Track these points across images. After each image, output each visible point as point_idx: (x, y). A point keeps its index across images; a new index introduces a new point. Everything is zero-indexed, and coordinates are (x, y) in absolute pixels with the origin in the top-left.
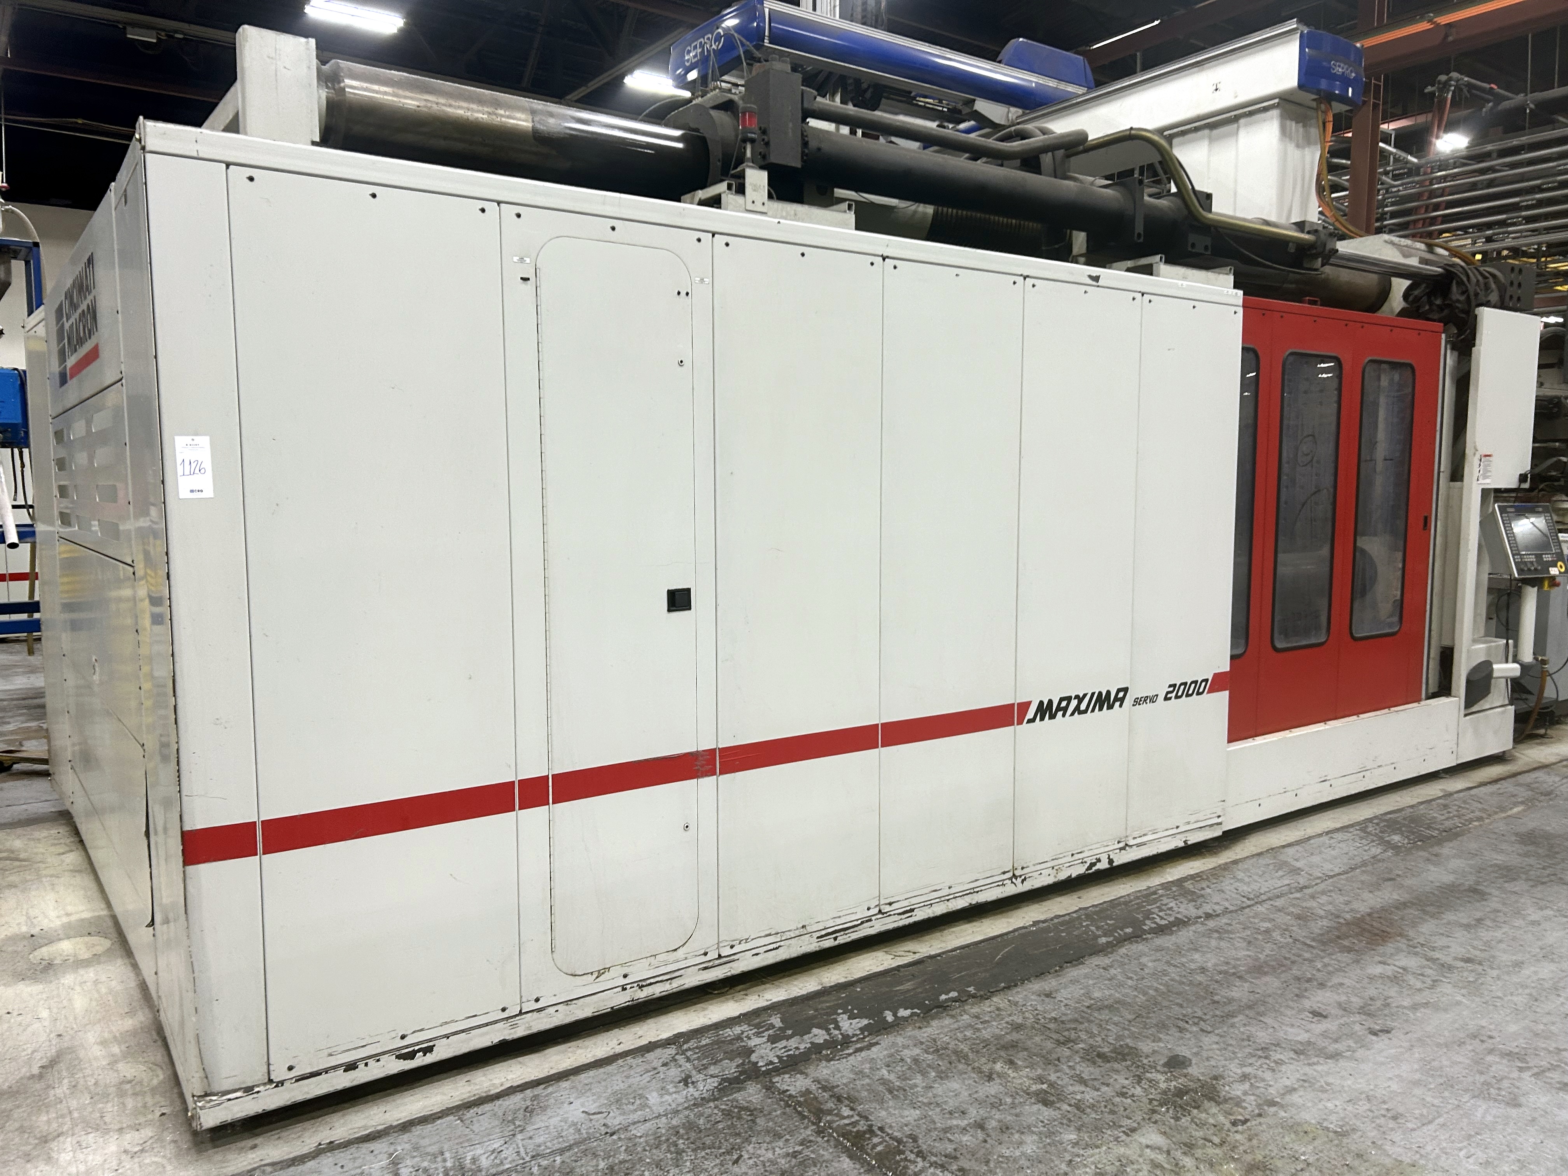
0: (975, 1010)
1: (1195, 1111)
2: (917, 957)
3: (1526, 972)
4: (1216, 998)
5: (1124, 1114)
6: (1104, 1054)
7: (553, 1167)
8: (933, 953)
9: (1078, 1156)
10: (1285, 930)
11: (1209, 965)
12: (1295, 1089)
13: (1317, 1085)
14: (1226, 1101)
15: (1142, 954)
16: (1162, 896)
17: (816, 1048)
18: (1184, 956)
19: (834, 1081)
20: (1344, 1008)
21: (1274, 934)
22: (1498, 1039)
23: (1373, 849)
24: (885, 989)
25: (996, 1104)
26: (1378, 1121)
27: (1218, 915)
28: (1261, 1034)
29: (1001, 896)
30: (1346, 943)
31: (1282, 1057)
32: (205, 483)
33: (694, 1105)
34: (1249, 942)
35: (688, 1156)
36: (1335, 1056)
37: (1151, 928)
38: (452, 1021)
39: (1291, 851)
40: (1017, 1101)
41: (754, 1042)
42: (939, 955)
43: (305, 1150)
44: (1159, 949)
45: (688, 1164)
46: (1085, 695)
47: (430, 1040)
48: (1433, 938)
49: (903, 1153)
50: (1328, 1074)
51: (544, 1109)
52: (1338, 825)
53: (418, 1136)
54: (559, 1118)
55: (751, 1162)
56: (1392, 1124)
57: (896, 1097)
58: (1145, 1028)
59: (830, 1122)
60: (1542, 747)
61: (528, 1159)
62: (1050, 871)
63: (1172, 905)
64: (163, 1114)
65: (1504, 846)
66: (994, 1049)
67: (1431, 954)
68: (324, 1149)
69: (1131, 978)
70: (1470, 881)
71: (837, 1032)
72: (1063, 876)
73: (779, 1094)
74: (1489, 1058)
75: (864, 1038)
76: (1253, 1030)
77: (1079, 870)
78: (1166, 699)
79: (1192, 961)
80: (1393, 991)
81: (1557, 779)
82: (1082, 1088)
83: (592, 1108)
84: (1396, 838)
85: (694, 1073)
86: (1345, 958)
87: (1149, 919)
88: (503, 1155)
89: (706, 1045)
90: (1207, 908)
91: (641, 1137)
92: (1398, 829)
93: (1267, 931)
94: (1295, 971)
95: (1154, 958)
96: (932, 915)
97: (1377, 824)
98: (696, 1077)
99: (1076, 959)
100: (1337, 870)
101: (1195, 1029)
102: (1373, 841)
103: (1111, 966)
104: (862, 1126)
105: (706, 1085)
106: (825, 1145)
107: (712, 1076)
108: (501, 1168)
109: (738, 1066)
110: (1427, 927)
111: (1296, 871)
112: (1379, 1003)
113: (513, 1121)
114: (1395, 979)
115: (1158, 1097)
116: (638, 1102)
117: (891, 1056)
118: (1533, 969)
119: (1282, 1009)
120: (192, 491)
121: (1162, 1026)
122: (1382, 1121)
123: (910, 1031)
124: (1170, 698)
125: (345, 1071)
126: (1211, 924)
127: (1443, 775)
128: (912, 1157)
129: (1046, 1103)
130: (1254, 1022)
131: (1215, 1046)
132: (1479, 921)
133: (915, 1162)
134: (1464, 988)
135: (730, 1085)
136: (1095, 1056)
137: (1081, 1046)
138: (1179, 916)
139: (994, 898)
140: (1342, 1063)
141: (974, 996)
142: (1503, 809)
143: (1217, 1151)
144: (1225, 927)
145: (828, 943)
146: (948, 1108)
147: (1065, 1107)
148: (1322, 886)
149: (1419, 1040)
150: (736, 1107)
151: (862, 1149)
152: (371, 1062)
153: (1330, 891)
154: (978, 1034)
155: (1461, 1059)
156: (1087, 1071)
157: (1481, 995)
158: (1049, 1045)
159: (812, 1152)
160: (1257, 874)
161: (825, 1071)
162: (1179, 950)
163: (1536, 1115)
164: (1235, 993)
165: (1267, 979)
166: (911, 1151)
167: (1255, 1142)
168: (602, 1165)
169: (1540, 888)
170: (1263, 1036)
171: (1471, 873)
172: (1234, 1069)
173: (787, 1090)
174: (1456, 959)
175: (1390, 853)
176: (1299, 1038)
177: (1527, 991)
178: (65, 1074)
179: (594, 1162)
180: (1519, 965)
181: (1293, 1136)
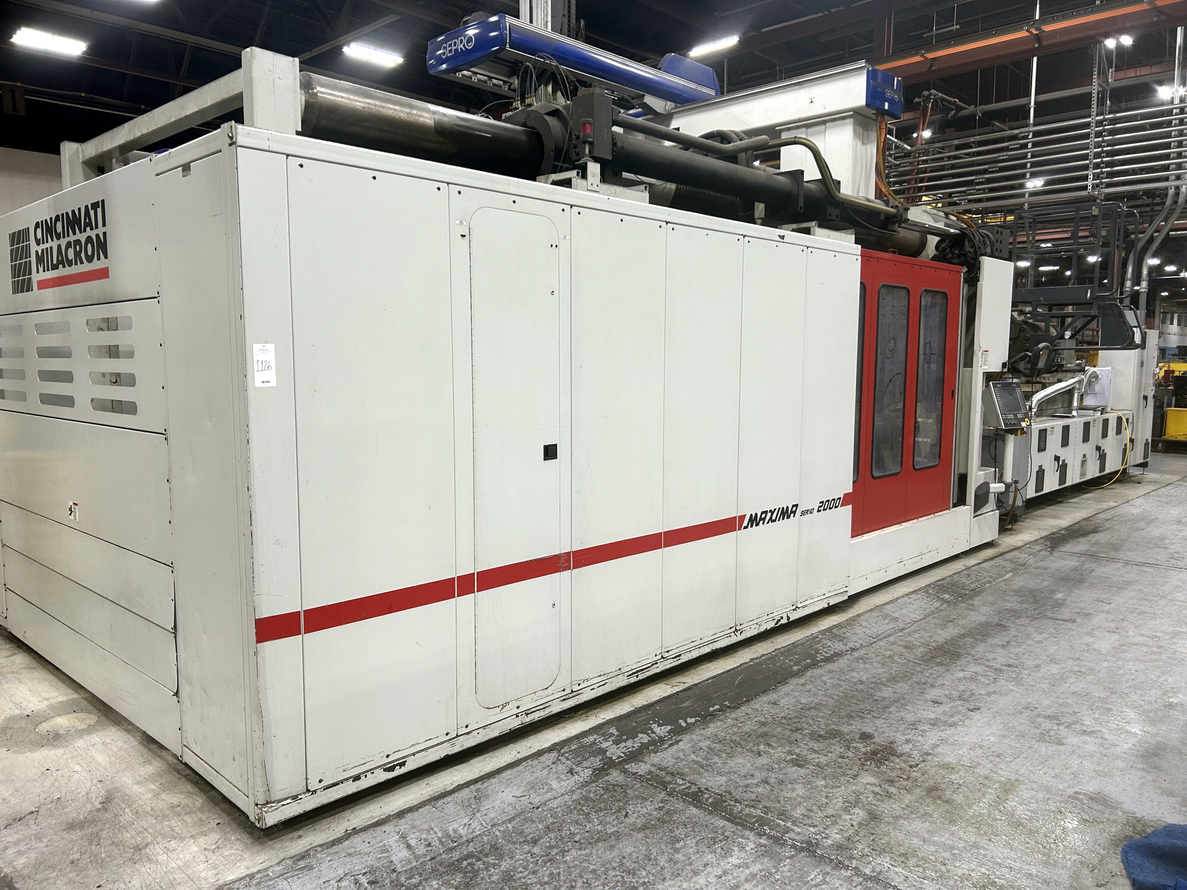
0: (733, 716)
1: (887, 762)
2: (687, 685)
3: (1044, 670)
4: (875, 698)
5: (847, 767)
6: (822, 735)
7: (509, 831)
8: (696, 682)
9: (830, 793)
10: (901, 655)
11: (864, 679)
12: (938, 745)
13: (950, 742)
14: (902, 755)
15: (821, 676)
16: (822, 639)
17: (644, 746)
18: (846, 675)
19: (664, 764)
20: (950, 698)
21: (895, 658)
22: (1040, 709)
23: (935, 604)
24: (674, 707)
25: (770, 769)
26: (990, 759)
27: (858, 649)
28: (908, 716)
29: (729, 644)
30: (938, 660)
31: (924, 728)
32: (271, 376)
33: (582, 786)
34: (882, 664)
35: (593, 816)
36: (954, 725)
37: (821, 659)
38: (417, 744)
39: (889, 607)
40: (781, 766)
41: (605, 745)
42: (700, 683)
43: (338, 835)
44: (830, 671)
45: (596, 820)
46: (775, 509)
47: (404, 758)
48: (986, 654)
49: (725, 801)
50: (953, 735)
51: (487, 796)
52: (912, 590)
53: (411, 820)
54: (499, 801)
55: (635, 815)
56: (998, 760)
57: (706, 771)
58: (840, 718)
59: (674, 789)
60: (1012, 537)
61: (489, 827)
62: (755, 626)
63: (829, 644)
64: (218, 824)
65: (1008, 598)
66: (755, 737)
67: (987, 663)
68: (351, 833)
69: (820, 690)
70: (996, 619)
71: (654, 735)
72: (762, 629)
73: (633, 775)
74: (1039, 720)
75: (672, 737)
76: (903, 714)
77: (771, 625)
78: (819, 511)
79: (853, 677)
80: (973, 686)
81: (1026, 556)
82: (818, 756)
83: (518, 794)
84: (946, 596)
85: (574, 767)
86: (941, 669)
87: (818, 653)
88: (473, 826)
89: (575, 749)
90: (851, 645)
91: (557, 808)
92: (946, 590)
93: (890, 657)
94: (915, 679)
95: (829, 677)
96: (691, 658)
97: (934, 588)
98: (577, 769)
99: (783, 681)
100: (918, 618)
101: (869, 716)
102: (934, 599)
103: (806, 684)
104: (694, 789)
105: (585, 774)
106: (677, 801)
107: (586, 768)
108: (475, 834)
109: (600, 761)
110: (981, 648)
111: (896, 619)
112: (968, 693)
113: (470, 805)
114: (972, 679)
115: (863, 756)
116: (546, 787)
117: (693, 747)
118: (1046, 668)
119: (915, 701)
120: (263, 382)
121: (850, 717)
122: (992, 758)
123: (698, 731)
124: (820, 511)
125: (353, 781)
126: (856, 654)
127: (962, 556)
128: (732, 803)
129: (800, 766)
130: (901, 709)
131: (884, 725)
132: (1008, 642)
133: (736, 806)
134: (1012, 681)
135: (599, 773)
136: (817, 737)
137: (806, 731)
138: (835, 651)
139: (725, 645)
140: (959, 728)
141: (729, 707)
142: (1001, 576)
143: (907, 782)
144: (865, 656)
145: (633, 680)
146: (742, 774)
147: (811, 767)
148: (913, 628)
149: (997, 712)
150: (610, 785)
151: (699, 801)
152: (369, 774)
153: (919, 630)
154: (741, 730)
155: (1023, 721)
156: (816, 746)
157: (1023, 685)
158: (787, 733)
159: (670, 806)
160: (873, 623)
161: (656, 760)
162: (842, 671)
163: (1074, 749)
164: (885, 694)
165: (900, 685)
166: (731, 800)
167: (926, 776)
168: (540, 826)
169: (1036, 621)
170: (910, 717)
171: (995, 615)
172: (900, 738)
173: (637, 773)
174: (1002, 665)
175: (945, 605)
176: (930, 717)
177: (1048, 681)
178: (123, 806)
179: (534, 825)
180: (1038, 666)
181: (946, 770)
